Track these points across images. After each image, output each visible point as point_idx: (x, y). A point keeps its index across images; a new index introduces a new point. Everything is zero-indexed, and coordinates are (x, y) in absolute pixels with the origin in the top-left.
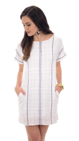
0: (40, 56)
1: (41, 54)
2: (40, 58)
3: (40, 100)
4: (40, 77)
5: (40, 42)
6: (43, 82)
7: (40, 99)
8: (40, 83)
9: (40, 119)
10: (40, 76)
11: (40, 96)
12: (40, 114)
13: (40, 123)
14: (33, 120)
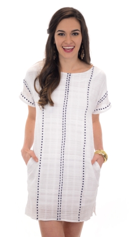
0: (66, 98)
1: (67, 95)
2: (65, 103)
3: (61, 177)
4: (64, 136)
5: (69, 74)
6: (68, 145)
7: (61, 174)
8: (63, 146)
9: (59, 210)
10: (64, 133)
11: (62, 169)
12: (60, 202)
13: (59, 218)
14: (46, 211)
